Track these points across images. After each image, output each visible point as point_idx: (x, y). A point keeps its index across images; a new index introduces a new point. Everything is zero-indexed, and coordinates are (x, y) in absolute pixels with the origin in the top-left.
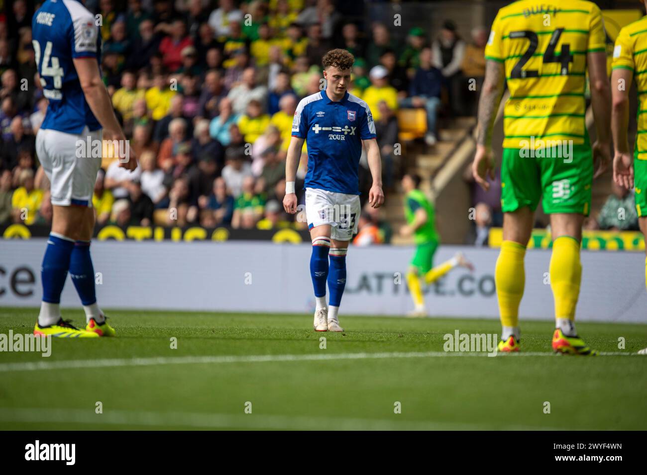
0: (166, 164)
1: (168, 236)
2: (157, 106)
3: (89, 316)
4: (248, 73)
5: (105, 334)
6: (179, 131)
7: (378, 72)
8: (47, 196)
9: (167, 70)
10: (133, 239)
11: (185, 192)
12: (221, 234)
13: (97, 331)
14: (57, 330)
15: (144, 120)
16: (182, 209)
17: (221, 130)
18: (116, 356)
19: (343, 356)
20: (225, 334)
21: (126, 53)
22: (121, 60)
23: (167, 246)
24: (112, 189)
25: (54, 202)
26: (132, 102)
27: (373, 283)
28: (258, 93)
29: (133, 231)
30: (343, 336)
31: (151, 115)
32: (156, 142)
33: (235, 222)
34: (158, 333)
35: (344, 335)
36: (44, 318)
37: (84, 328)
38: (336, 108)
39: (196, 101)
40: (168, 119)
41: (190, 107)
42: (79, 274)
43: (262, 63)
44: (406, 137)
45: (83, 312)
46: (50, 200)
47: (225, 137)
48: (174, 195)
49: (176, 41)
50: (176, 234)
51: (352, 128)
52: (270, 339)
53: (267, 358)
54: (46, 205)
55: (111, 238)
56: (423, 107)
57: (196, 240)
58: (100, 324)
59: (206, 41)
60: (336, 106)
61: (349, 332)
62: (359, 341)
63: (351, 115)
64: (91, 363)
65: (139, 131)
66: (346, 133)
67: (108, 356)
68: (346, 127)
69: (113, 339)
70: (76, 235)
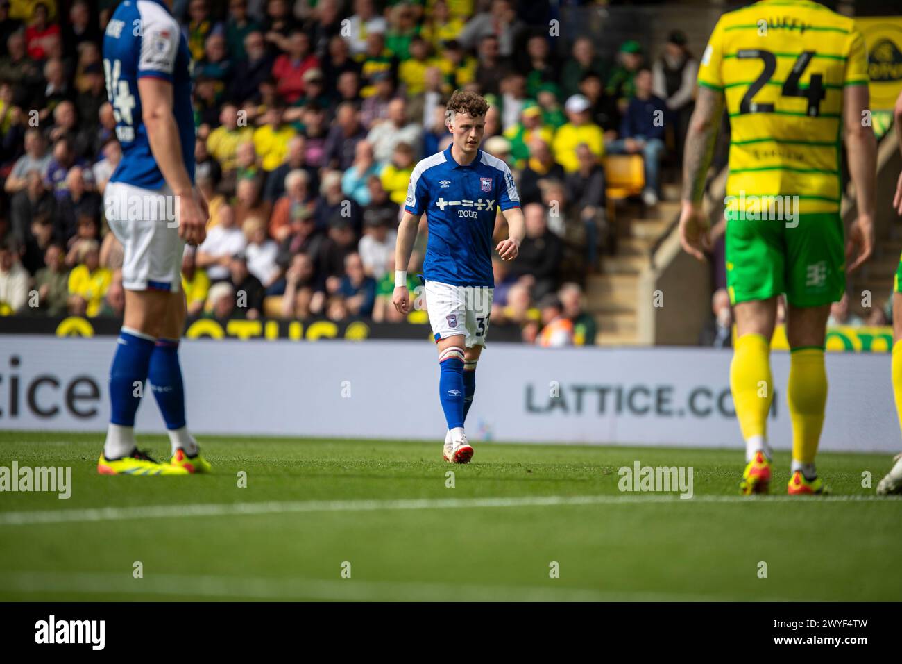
0: (281, 232)
1: (283, 333)
2: (269, 152)
3: (175, 444)
4: (396, 106)
5: (197, 471)
6: (300, 187)
7: (576, 104)
8: (116, 276)
9: (282, 101)
10: (235, 337)
11: (308, 271)
12: (357, 331)
13: (187, 466)
14: (130, 465)
15: (252, 171)
16: (303, 296)
17: (358, 185)
18: (212, 501)
19: (527, 501)
20: (363, 470)
21: (227, 78)
22: (219, 87)
23: (284, 346)
24: (206, 268)
25: (127, 285)
26: (235, 146)
27: (571, 398)
28: (410, 134)
29: (234, 327)
30: (529, 474)
31: (261, 163)
32: (267, 202)
33: (378, 314)
34: (270, 469)
35: (529, 471)
36: (113, 447)
37: (169, 461)
38: (465, 174)
39: (322, 146)
40: (284, 169)
41: (314, 153)
42: (163, 386)
43: (415, 90)
44: (616, 194)
45: (166, 439)
46: (121, 282)
47: (363, 195)
48: (293, 275)
49: (295, 61)
50: (295, 330)
51: (488, 201)
52: (426, 478)
53: (422, 504)
54: (115, 289)
55: (205, 336)
56: (639, 153)
57: (323, 338)
58: (191, 457)
59: (338, 60)
60: (465, 172)
61: (535, 466)
62: (550, 480)
63: (486, 183)
64: (176, 511)
65: (244, 187)
66: (480, 209)
67: (202, 501)
68: (480, 200)
69: (207, 477)
70: (157, 330)
